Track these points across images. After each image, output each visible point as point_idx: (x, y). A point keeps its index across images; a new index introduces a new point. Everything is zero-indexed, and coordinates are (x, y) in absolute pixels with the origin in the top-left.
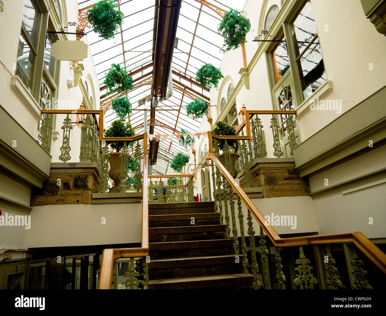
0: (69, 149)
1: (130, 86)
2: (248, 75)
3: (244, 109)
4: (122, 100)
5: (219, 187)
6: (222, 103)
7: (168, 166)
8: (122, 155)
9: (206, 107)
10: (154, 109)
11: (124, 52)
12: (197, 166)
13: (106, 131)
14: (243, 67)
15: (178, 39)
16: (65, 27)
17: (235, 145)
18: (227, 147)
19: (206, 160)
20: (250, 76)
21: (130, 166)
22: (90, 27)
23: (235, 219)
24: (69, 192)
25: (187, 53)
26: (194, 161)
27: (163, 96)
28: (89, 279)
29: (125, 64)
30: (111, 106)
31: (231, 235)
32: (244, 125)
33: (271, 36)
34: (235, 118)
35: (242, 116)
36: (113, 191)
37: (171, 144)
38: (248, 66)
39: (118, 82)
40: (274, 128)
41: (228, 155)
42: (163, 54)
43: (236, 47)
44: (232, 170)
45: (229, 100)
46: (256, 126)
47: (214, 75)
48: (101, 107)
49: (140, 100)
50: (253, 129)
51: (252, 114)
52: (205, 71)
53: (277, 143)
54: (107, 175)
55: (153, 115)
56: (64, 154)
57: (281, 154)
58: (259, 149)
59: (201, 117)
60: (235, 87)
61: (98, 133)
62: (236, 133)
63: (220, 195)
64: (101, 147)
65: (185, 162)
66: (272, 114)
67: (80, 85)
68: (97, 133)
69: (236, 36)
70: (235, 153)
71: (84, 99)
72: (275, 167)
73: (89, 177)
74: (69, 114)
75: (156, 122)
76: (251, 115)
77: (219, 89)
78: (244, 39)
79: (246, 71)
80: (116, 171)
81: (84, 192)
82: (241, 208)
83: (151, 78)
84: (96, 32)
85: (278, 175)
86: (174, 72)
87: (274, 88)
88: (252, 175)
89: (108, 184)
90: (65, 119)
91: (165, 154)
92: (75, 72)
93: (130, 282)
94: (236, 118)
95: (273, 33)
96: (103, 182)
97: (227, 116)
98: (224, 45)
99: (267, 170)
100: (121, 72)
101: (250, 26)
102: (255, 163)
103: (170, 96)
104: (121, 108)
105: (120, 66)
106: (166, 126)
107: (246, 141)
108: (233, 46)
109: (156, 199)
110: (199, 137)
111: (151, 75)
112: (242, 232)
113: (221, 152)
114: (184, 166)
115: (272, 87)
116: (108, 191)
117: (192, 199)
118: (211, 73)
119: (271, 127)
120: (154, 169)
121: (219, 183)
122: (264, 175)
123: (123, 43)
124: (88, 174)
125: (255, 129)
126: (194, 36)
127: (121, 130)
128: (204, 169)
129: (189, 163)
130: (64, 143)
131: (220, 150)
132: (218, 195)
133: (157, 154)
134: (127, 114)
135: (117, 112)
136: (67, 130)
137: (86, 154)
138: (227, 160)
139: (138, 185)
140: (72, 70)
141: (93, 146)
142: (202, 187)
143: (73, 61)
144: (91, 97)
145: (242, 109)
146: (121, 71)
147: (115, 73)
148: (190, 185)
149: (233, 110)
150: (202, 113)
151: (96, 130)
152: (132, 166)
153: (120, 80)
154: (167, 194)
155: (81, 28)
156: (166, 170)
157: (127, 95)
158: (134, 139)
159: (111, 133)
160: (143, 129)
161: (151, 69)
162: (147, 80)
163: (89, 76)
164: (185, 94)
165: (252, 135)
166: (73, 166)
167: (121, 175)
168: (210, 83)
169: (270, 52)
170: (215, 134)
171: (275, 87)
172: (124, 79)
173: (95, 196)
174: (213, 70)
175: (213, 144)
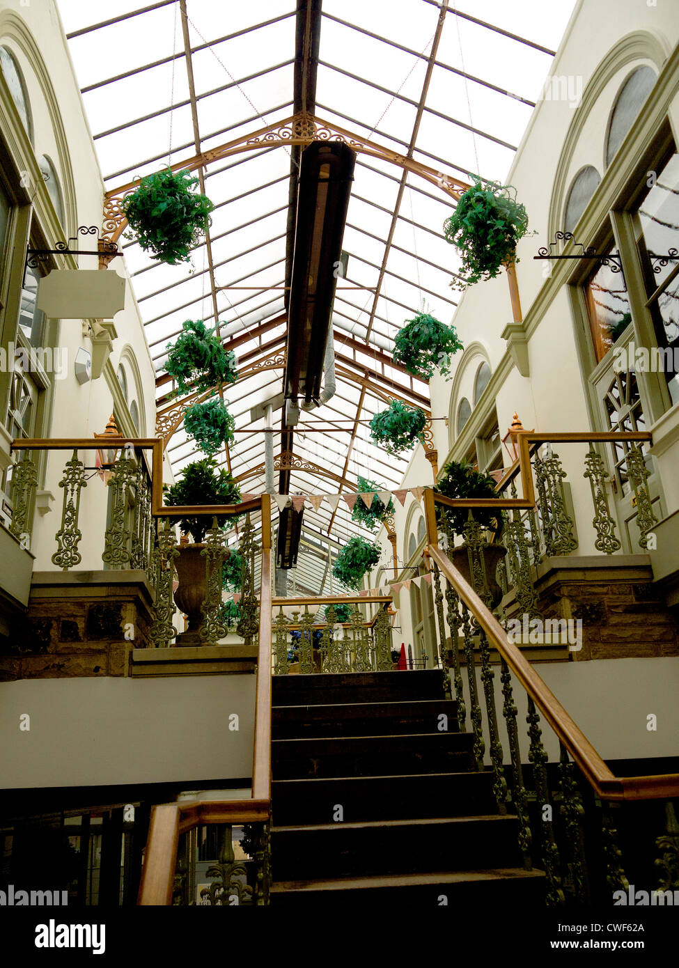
0: (77, 537)
1: (230, 375)
2: (525, 342)
3: (516, 427)
4: (210, 409)
5: (454, 633)
6: (461, 412)
7: (326, 572)
8: (209, 549)
9: (419, 422)
10: (289, 428)
11: (215, 290)
12: (400, 572)
13: (169, 489)
14: (512, 321)
15: (347, 255)
16: (71, 239)
17: (494, 521)
18: (473, 529)
19: (422, 556)
20: (529, 343)
21: (230, 573)
22: (132, 235)
23: (496, 718)
24: (75, 645)
25: (370, 289)
26: (392, 560)
27: (313, 395)
28: (122, 870)
29: (217, 320)
30: (183, 423)
31: (487, 760)
32: (518, 471)
33: (581, 244)
34: (495, 450)
35: (511, 444)
36: (186, 642)
37: (334, 514)
38: (524, 317)
39: (199, 365)
40: (594, 477)
41: (478, 548)
42: (310, 293)
43: (493, 274)
44: (487, 588)
45: (479, 404)
46: (548, 473)
47: (439, 343)
48: (158, 426)
49: (256, 407)
50: (541, 481)
51: (536, 442)
52: (416, 335)
53: (603, 515)
54: (170, 601)
55: (287, 444)
56: (64, 551)
57: (614, 545)
58: (556, 533)
59: (409, 447)
60: (493, 372)
61: (150, 494)
62: (498, 490)
63: (457, 655)
64: (156, 529)
65: (370, 562)
66: (590, 441)
67: (107, 373)
68: (148, 495)
69: (492, 248)
70: (494, 541)
71: (116, 408)
72: (599, 579)
73: (126, 606)
74: (78, 450)
75: (294, 461)
76: (534, 445)
77: (453, 376)
78: (513, 255)
79: (519, 333)
80: (194, 592)
81: (112, 646)
82: (511, 689)
83: (283, 353)
84: (145, 247)
85: (606, 600)
86: (338, 336)
87: (593, 374)
88: (541, 601)
89: (172, 624)
90: (68, 463)
91: (318, 542)
92: (94, 343)
93: (222, 890)
94: (498, 450)
95: (586, 238)
96: (160, 620)
97: (473, 447)
98: (462, 270)
99: (580, 586)
100: (208, 341)
101: (527, 221)
102: (546, 569)
103: (329, 396)
104: (208, 429)
105: (204, 327)
106: (320, 471)
107: (522, 512)
108: (484, 271)
109: (296, 659)
110: (402, 501)
111: (283, 345)
112: (515, 755)
113: (459, 541)
114: (367, 573)
115: (586, 371)
116: (173, 641)
117: (386, 660)
118: (430, 339)
119: (586, 475)
120: (292, 579)
121: (455, 623)
122: (571, 601)
123: (211, 269)
124: (122, 599)
125: (545, 480)
126: (387, 248)
127: (207, 487)
128: (417, 581)
129: (380, 563)
130: (65, 521)
131: (455, 534)
132: (450, 652)
133: (299, 540)
134: (223, 444)
135: (197, 438)
136: (72, 490)
137: (119, 549)
138: (473, 561)
139: (247, 628)
140: (88, 340)
141: (135, 528)
142: (414, 624)
143: (91, 320)
144: (134, 402)
145: (511, 427)
146: (207, 338)
147: (193, 344)
148: (382, 624)
149: (489, 430)
150: (411, 437)
151: (143, 487)
152: (236, 573)
153: (204, 361)
154: (322, 645)
155: (110, 235)
156: (321, 583)
157: (222, 396)
158: (239, 510)
159: (180, 495)
160: (263, 478)
161: (282, 329)
162: (273, 358)
163: (129, 352)
164: (367, 390)
165: (537, 496)
166: (87, 580)
167: (204, 603)
168: (429, 363)
169: (581, 282)
170: (443, 494)
171: (596, 371)
172: (216, 359)
173: (139, 654)
174: (437, 332)
175: (437, 519)
